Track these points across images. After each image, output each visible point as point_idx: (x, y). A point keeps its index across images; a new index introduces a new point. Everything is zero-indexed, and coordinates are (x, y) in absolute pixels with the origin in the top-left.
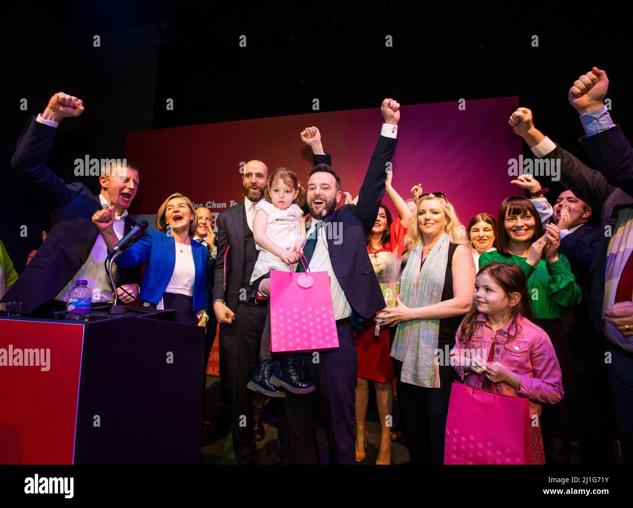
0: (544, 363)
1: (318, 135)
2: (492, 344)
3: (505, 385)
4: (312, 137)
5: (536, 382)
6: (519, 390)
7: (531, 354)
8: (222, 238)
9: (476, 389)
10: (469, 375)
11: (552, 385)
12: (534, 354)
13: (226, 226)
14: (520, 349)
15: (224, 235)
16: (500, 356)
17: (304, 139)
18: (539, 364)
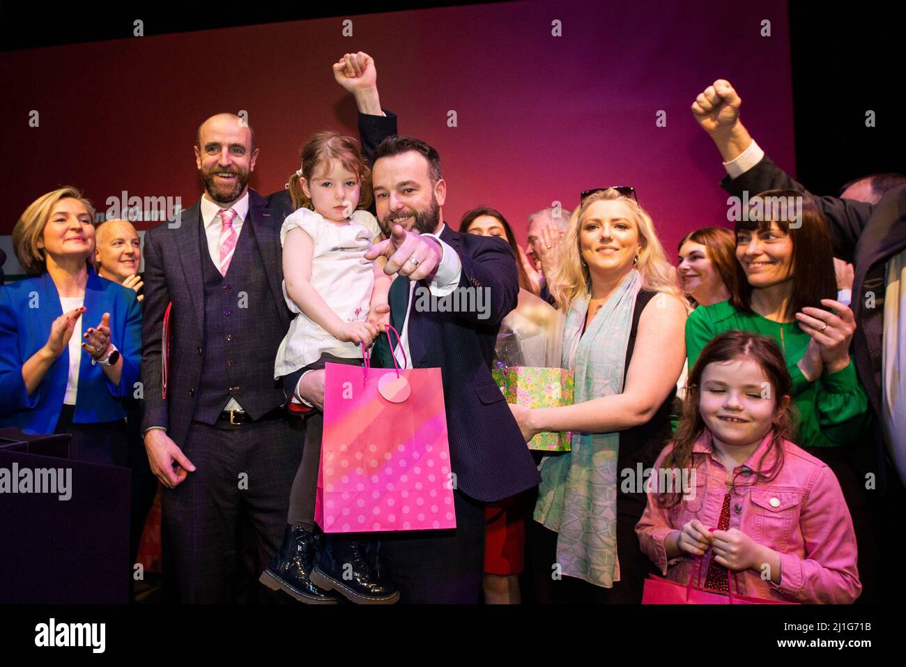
0: (827, 530)
1: (371, 71)
2: (726, 497)
3: (751, 576)
4: (357, 76)
5: (811, 567)
6: (779, 584)
7: (803, 513)
8: (155, 286)
9: (696, 589)
10: (678, 563)
11: (839, 571)
12: (808, 511)
13: (162, 259)
14: (782, 504)
15: (160, 278)
16: (743, 520)
17: (342, 79)
18: (816, 532)
